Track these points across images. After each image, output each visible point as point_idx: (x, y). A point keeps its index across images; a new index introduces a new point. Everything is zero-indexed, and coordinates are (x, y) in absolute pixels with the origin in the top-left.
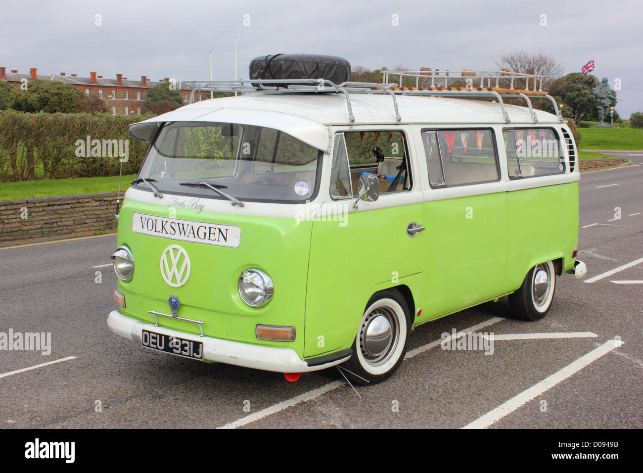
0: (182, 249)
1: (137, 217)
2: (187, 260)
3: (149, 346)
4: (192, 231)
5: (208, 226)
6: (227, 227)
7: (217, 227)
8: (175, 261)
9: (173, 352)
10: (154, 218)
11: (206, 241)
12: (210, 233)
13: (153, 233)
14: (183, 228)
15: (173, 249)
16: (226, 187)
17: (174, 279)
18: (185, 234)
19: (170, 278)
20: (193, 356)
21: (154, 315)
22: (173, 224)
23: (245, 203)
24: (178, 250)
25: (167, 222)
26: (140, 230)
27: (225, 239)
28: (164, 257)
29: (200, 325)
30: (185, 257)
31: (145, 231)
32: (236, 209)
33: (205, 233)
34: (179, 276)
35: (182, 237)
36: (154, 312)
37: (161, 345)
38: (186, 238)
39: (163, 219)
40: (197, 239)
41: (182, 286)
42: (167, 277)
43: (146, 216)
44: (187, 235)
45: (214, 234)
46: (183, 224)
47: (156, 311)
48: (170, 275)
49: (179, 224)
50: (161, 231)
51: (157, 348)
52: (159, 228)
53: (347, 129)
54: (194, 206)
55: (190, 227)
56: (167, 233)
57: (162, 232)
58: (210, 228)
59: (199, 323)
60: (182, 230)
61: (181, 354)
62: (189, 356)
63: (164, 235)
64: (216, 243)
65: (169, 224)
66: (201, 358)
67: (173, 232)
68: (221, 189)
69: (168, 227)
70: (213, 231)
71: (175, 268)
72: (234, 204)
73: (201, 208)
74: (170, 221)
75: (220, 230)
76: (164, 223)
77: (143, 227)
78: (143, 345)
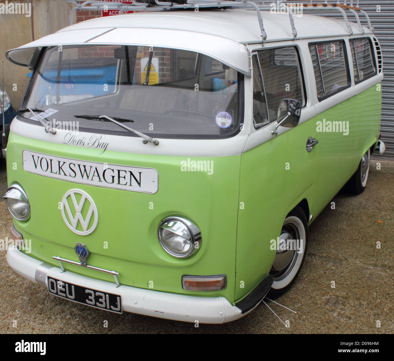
0: (85, 194)
1: (27, 156)
2: (93, 206)
3: (57, 293)
4: (96, 174)
5: (116, 168)
6: (140, 170)
7: (128, 169)
8: (78, 208)
9: (86, 303)
10: (48, 158)
11: (115, 185)
12: (119, 177)
13: (48, 173)
14: (85, 170)
15: (75, 193)
16: (132, 121)
17: (78, 225)
18: (88, 177)
19: (75, 224)
20: (110, 309)
21: (59, 261)
22: (72, 166)
23: (160, 140)
24: (81, 195)
25: (64, 163)
26: (33, 169)
27: (139, 184)
28: (65, 201)
29: (115, 276)
30: (90, 204)
31: (39, 170)
32: (149, 148)
33: (113, 177)
34: (84, 224)
35: (85, 180)
36: (59, 258)
37: (71, 294)
38: (89, 182)
39: (60, 159)
40: (103, 183)
41: (90, 234)
42: (70, 223)
43: (39, 155)
44: (90, 178)
45: (124, 177)
46: (85, 166)
47: (61, 258)
48: (74, 221)
49: (79, 165)
50: (58, 172)
51: (67, 297)
52: (55, 168)
53: (259, 47)
54: (96, 144)
55: (93, 169)
56: (65, 175)
57: (60, 174)
58: (119, 171)
59: (114, 274)
60: (84, 172)
61: (96, 305)
62: (106, 308)
63: (62, 176)
64: (127, 187)
65: (66, 165)
66: (120, 311)
67: (73, 174)
68: (125, 123)
69: (66, 168)
70: (122, 174)
71: (79, 215)
72: (145, 142)
73: (105, 147)
74: (68, 162)
75: (131, 173)
76: (61, 164)
77: (36, 167)
78: (50, 291)
